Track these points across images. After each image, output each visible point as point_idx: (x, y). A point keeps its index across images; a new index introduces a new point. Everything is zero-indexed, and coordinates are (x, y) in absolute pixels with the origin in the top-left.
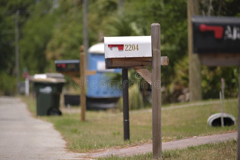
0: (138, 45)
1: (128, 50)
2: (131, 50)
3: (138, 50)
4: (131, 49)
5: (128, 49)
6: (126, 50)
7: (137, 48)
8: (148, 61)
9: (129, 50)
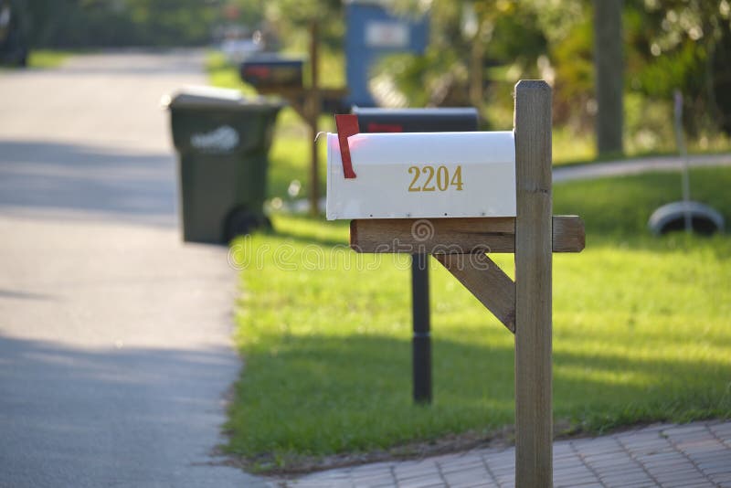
0: (459, 168)
1: (418, 190)
2: (433, 189)
3: (459, 189)
4: (433, 183)
5: (420, 183)
6: (410, 190)
7: (456, 181)
8: (500, 234)
9: (425, 189)
